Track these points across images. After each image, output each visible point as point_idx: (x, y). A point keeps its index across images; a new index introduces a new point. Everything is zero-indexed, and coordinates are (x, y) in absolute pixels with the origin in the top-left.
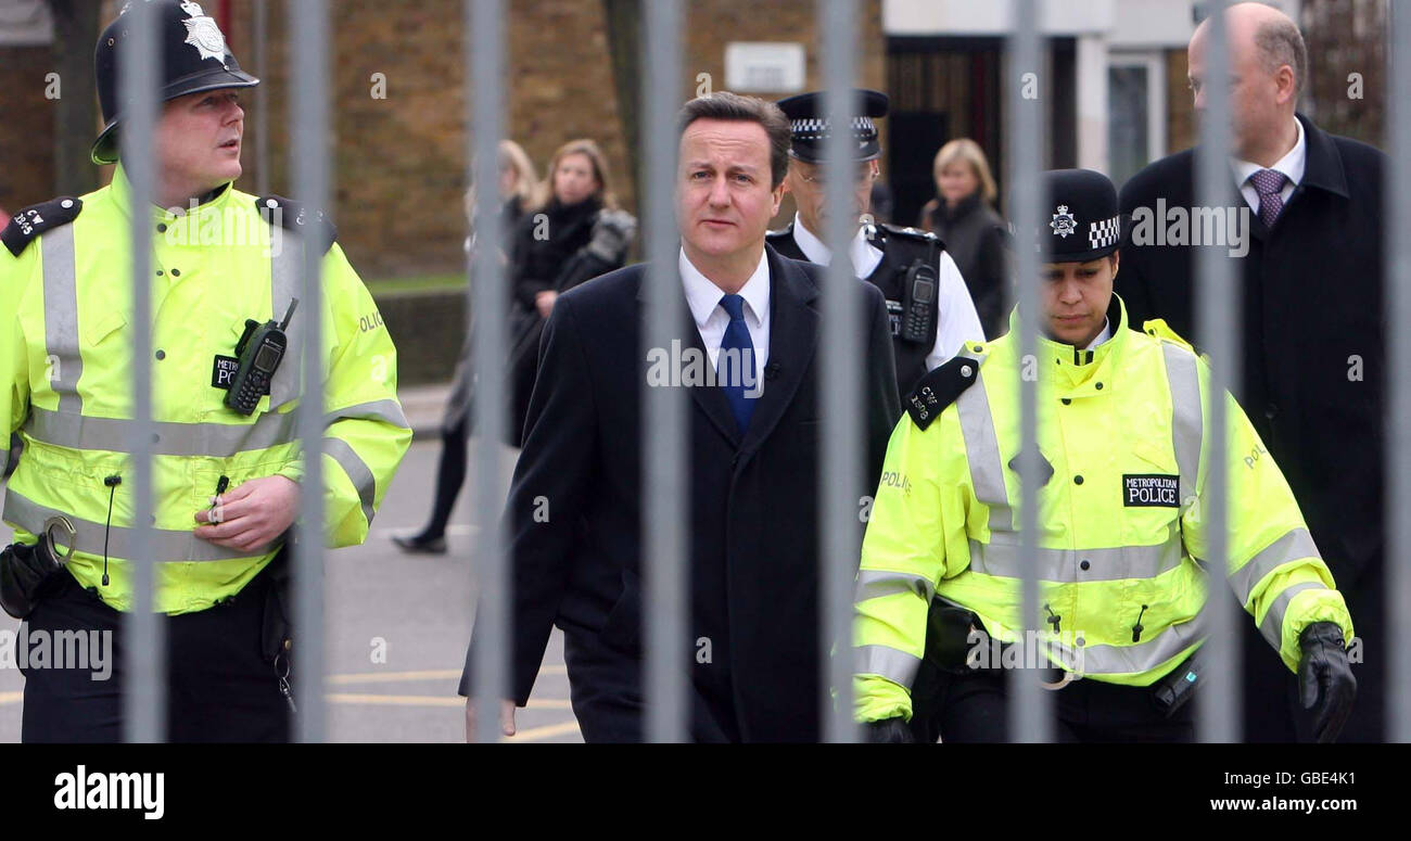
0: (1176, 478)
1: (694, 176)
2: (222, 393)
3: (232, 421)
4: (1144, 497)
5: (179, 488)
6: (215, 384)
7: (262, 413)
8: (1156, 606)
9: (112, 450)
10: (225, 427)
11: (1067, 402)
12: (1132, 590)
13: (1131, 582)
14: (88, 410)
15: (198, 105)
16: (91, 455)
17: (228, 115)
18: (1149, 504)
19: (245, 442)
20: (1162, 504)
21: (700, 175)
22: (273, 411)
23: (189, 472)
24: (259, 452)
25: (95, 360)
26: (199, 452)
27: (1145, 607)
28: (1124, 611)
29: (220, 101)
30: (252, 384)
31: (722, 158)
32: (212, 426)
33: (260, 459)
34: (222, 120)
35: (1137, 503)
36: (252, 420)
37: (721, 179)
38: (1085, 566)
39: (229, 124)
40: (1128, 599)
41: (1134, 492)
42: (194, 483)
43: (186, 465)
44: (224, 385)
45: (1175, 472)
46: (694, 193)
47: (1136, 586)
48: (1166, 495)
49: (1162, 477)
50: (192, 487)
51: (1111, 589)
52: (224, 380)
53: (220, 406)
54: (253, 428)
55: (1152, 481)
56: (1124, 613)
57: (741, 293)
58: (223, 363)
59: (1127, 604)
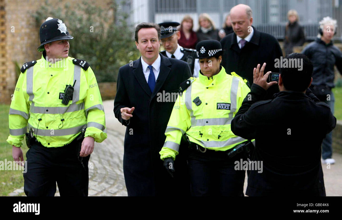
0: (230, 104)
1: (143, 42)
2: (61, 100)
3: (64, 106)
4: (221, 107)
5: (53, 121)
6: (60, 98)
7: (70, 104)
8: (224, 132)
9: (40, 113)
10: (62, 108)
11: (207, 88)
12: (219, 128)
13: (218, 126)
14: (35, 105)
15: (59, 43)
16: (36, 114)
17: (66, 45)
18: (222, 109)
19: (67, 110)
20: (225, 109)
21: (145, 41)
22: (73, 104)
23: (55, 117)
24: (71, 113)
25: (36, 95)
26: (57, 113)
27: (222, 132)
28: (217, 132)
29: (64, 42)
30: (66, 98)
31: (149, 37)
32: (59, 108)
33: (71, 114)
34: (65, 46)
35: (220, 109)
36: (68, 106)
37: (149, 41)
38: (207, 122)
39: (66, 47)
40: (218, 130)
41: (219, 107)
42: (56, 120)
43: (54, 116)
44: (62, 99)
45: (230, 102)
46: (144, 45)
47: (220, 127)
48: (227, 107)
49: (226, 103)
50: (55, 120)
51: (213, 127)
52: (62, 98)
53: (61, 103)
54: (68, 108)
55: (223, 104)
56: (218, 133)
57: (152, 65)
58: (62, 94)
59: (218, 131)
